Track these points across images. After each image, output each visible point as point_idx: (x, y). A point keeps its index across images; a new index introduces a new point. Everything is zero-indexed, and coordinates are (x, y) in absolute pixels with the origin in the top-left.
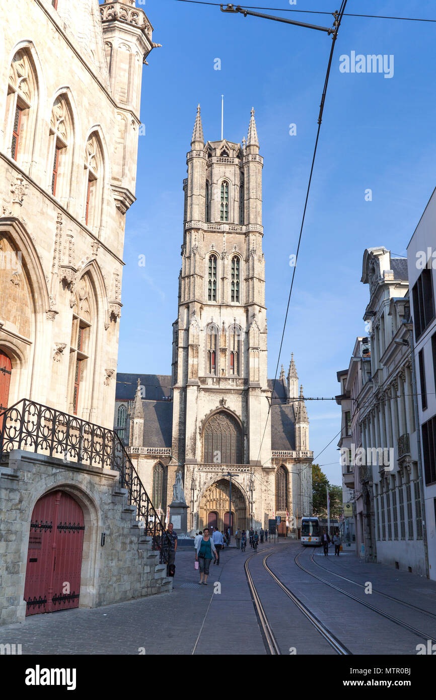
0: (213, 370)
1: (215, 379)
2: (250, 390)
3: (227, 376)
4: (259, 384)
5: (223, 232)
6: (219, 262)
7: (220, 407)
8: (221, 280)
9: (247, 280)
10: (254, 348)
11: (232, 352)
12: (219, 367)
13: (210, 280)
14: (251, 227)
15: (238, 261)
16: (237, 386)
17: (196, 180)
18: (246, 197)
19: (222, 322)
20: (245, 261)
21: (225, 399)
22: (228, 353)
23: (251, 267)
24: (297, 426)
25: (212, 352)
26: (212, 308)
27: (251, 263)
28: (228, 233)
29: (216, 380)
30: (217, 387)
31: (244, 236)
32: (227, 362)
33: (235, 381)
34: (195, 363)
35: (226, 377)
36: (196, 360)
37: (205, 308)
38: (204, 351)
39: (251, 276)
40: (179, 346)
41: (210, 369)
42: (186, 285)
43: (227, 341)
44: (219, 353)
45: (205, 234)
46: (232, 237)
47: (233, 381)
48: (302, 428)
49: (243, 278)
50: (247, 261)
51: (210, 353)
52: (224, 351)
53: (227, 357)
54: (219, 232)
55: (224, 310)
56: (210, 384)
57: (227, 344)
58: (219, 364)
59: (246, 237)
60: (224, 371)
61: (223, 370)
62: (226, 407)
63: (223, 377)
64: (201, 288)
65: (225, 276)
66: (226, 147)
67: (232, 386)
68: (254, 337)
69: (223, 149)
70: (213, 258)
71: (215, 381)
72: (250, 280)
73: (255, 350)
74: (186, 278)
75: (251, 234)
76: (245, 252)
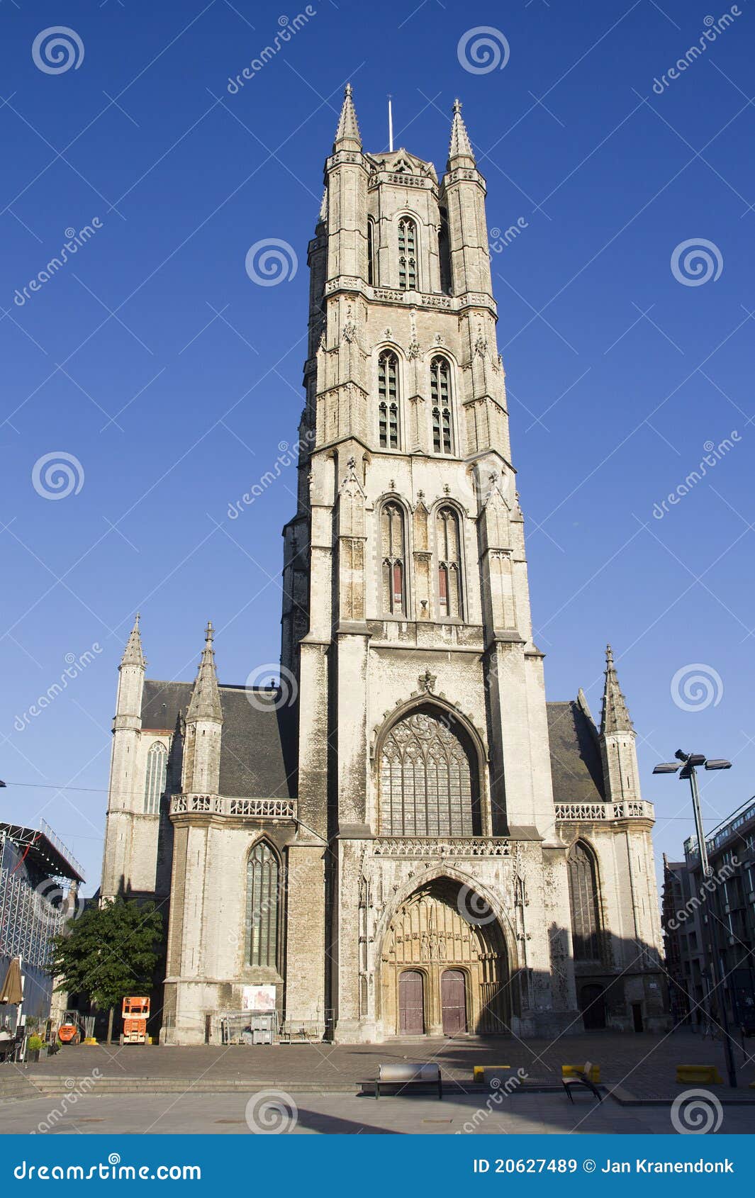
0: (398, 606)
1: (404, 626)
2: (499, 647)
3: (434, 618)
4: (517, 635)
5: (410, 306)
6: (403, 365)
7: (420, 693)
8: (409, 403)
9: (469, 404)
10: (498, 551)
11: (443, 564)
12: (413, 597)
13: (383, 404)
14: (471, 299)
15: (446, 368)
16: (460, 642)
17: (346, 204)
18: (454, 246)
19: (417, 491)
20: (462, 367)
21: (433, 674)
22: (433, 565)
23: (476, 376)
24: (609, 741)
25: (393, 561)
26: (391, 460)
27: (476, 369)
28: (422, 309)
29: (408, 628)
30: (411, 644)
31: (456, 318)
32: (432, 585)
33: (454, 632)
34: (357, 580)
35: (431, 621)
36: (357, 573)
37: (375, 461)
38: (374, 558)
39: (477, 395)
40: (313, 544)
41: (391, 604)
42: (328, 408)
43: (431, 537)
44: (412, 564)
45: (370, 307)
46: (430, 318)
47: (451, 631)
48: (621, 746)
49: (459, 402)
50: (467, 366)
51: (389, 564)
52: (424, 558)
53: (432, 574)
54: (400, 306)
55: (419, 466)
56: (392, 637)
57: (431, 544)
58: (413, 590)
59: (461, 319)
60: (427, 605)
61: (424, 603)
62: (436, 693)
63: (424, 620)
64: (363, 415)
65: (419, 393)
66: (406, 163)
67: (448, 642)
68: (497, 525)
69: (399, 166)
70: (389, 357)
71: (404, 630)
72: (477, 404)
73: (501, 556)
74: (328, 394)
75: (471, 313)
76: (460, 350)
